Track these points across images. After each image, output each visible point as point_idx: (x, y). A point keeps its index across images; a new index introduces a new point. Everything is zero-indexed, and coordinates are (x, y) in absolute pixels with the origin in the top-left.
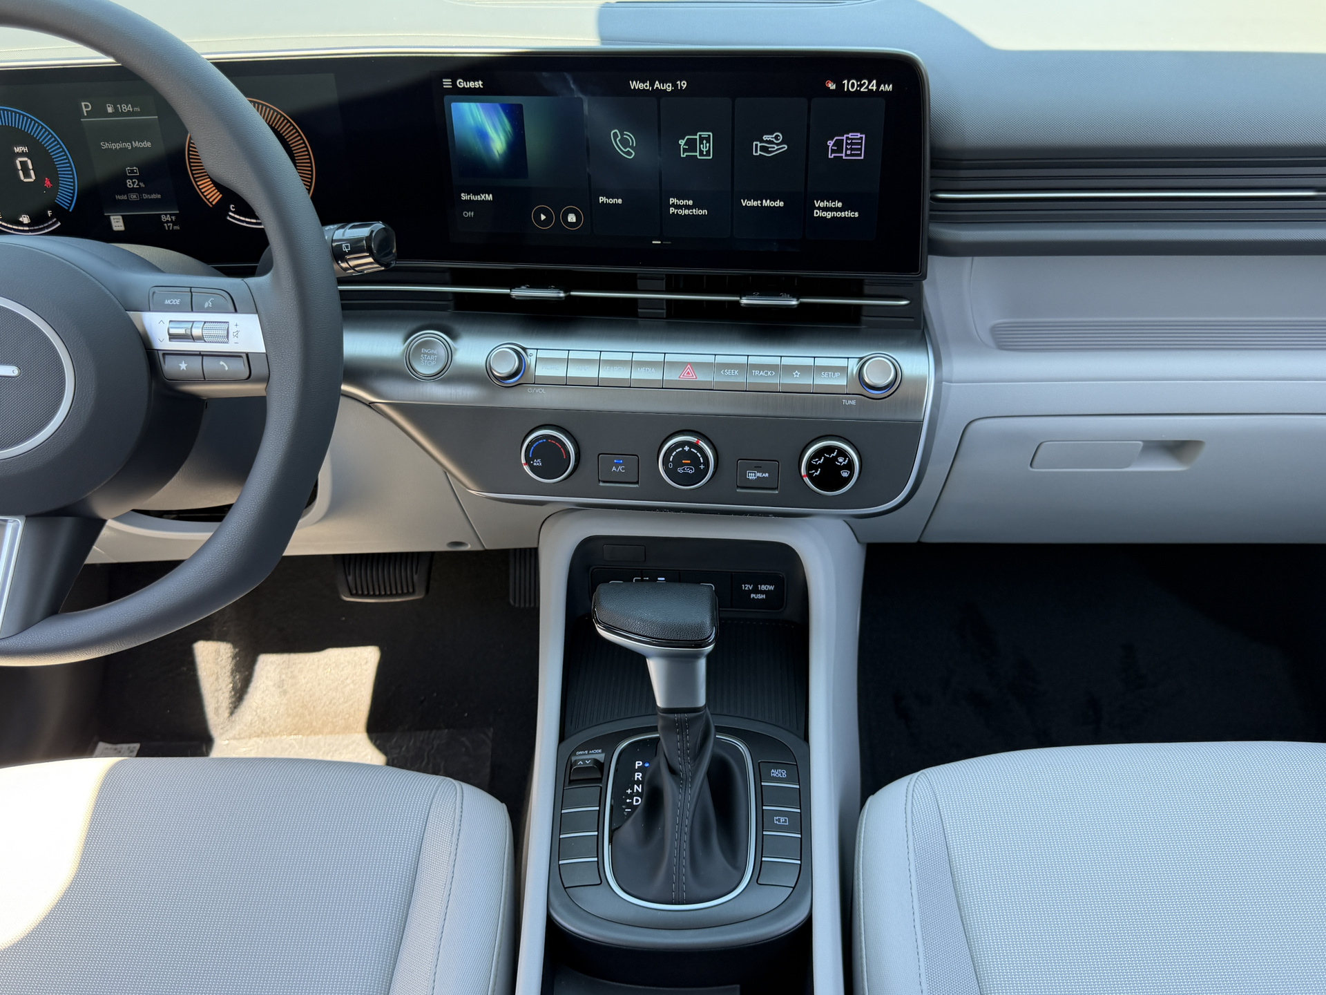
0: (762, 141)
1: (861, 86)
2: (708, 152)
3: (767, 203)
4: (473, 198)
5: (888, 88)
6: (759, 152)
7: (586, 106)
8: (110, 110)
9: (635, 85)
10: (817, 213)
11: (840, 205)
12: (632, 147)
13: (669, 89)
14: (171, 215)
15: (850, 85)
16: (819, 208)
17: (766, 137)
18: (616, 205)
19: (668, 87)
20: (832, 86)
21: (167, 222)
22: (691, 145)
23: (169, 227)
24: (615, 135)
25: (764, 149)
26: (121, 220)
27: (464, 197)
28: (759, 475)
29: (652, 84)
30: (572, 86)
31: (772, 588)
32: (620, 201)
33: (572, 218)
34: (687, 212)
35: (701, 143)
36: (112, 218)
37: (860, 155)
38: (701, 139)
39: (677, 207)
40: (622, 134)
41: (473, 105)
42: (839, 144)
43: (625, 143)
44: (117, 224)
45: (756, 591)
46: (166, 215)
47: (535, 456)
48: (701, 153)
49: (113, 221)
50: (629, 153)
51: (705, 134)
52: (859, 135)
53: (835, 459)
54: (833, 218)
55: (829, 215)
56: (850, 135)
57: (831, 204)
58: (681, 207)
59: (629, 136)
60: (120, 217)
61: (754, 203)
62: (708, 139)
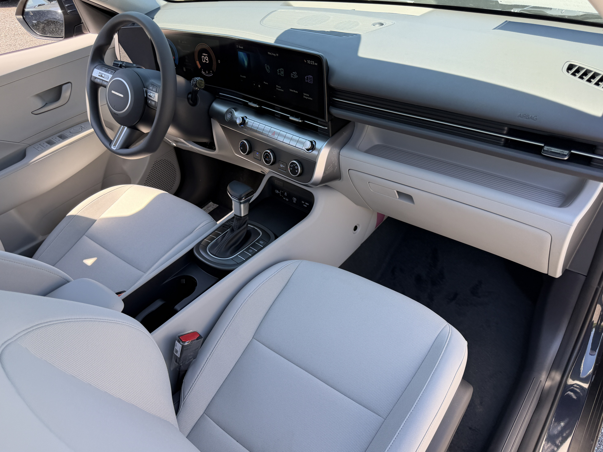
1: (311, 62)
2: (283, 74)
3: (294, 91)
4: (242, 76)
5: (316, 64)
7: (261, 57)
8: (183, 42)
9: (269, 53)
10: (304, 97)
11: (308, 95)
15: (309, 62)
16: (304, 95)
17: (293, 73)
18: (266, 84)
19: (275, 55)
20: (305, 61)
22: (280, 72)
24: (266, 66)
25: (293, 76)
28: (283, 166)
29: (272, 54)
30: (258, 51)
31: (308, 204)
33: (259, 86)
34: (280, 90)
37: (311, 82)
39: (278, 88)
41: (241, 52)
42: (307, 78)
43: (268, 68)
45: (305, 204)
50: (269, 71)
52: (311, 77)
53: (295, 166)
55: (307, 98)
56: (309, 76)
59: (268, 66)
61: (292, 91)
62: (283, 70)
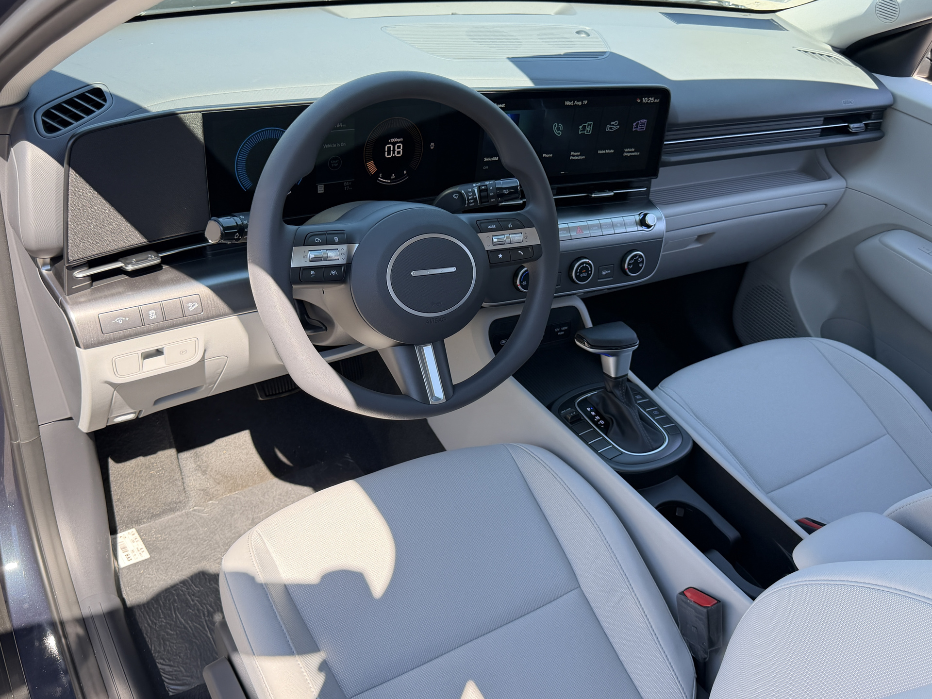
0: (610, 125)
1: (648, 100)
2: (590, 131)
3: (608, 151)
4: (490, 159)
5: (657, 101)
6: (609, 130)
7: (546, 114)
9: (567, 103)
10: (625, 154)
11: (633, 150)
12: (561, 131)
13: (580, 104)
14: (349, 182)
15: (645, 100)
16: (626, 152)
17: (612, 123)
18: (549, 157)
19: (580, 103)
20: (639, 101)
21: (347, 186)
22: (584, 128)
23: (347, 188)
24: (555, 125)
25: (610, 128)
26: (323, 188)
27: (486, 159)
28: (607, 272)
29: (574, 103)
30: (542, 105)
31: (566, 328)
32: (551, 155)
34: (576, 158)
35: (588, 127)
36: (318, 186)
37: (644, 129)
38: (588, 125)
39: (574, 156)
40: (558, 125)
42: (637, 124)
43: (558, 129)
44: (321, 189)
45: (561, 331)
46: (347, 182)
47: (524, 281)
48: (587, 132)
49: (318, 188)
50: (559, 133)
51: (590, 123)
52: (645, 120)
54: (631, 156)
55: (629, 154)
56: (641, 121)
57: (630, 150)
58: (575, 156)
59: (561, 126)
60: (323, 185)
61: (603, 152)
62: (591, 125)
